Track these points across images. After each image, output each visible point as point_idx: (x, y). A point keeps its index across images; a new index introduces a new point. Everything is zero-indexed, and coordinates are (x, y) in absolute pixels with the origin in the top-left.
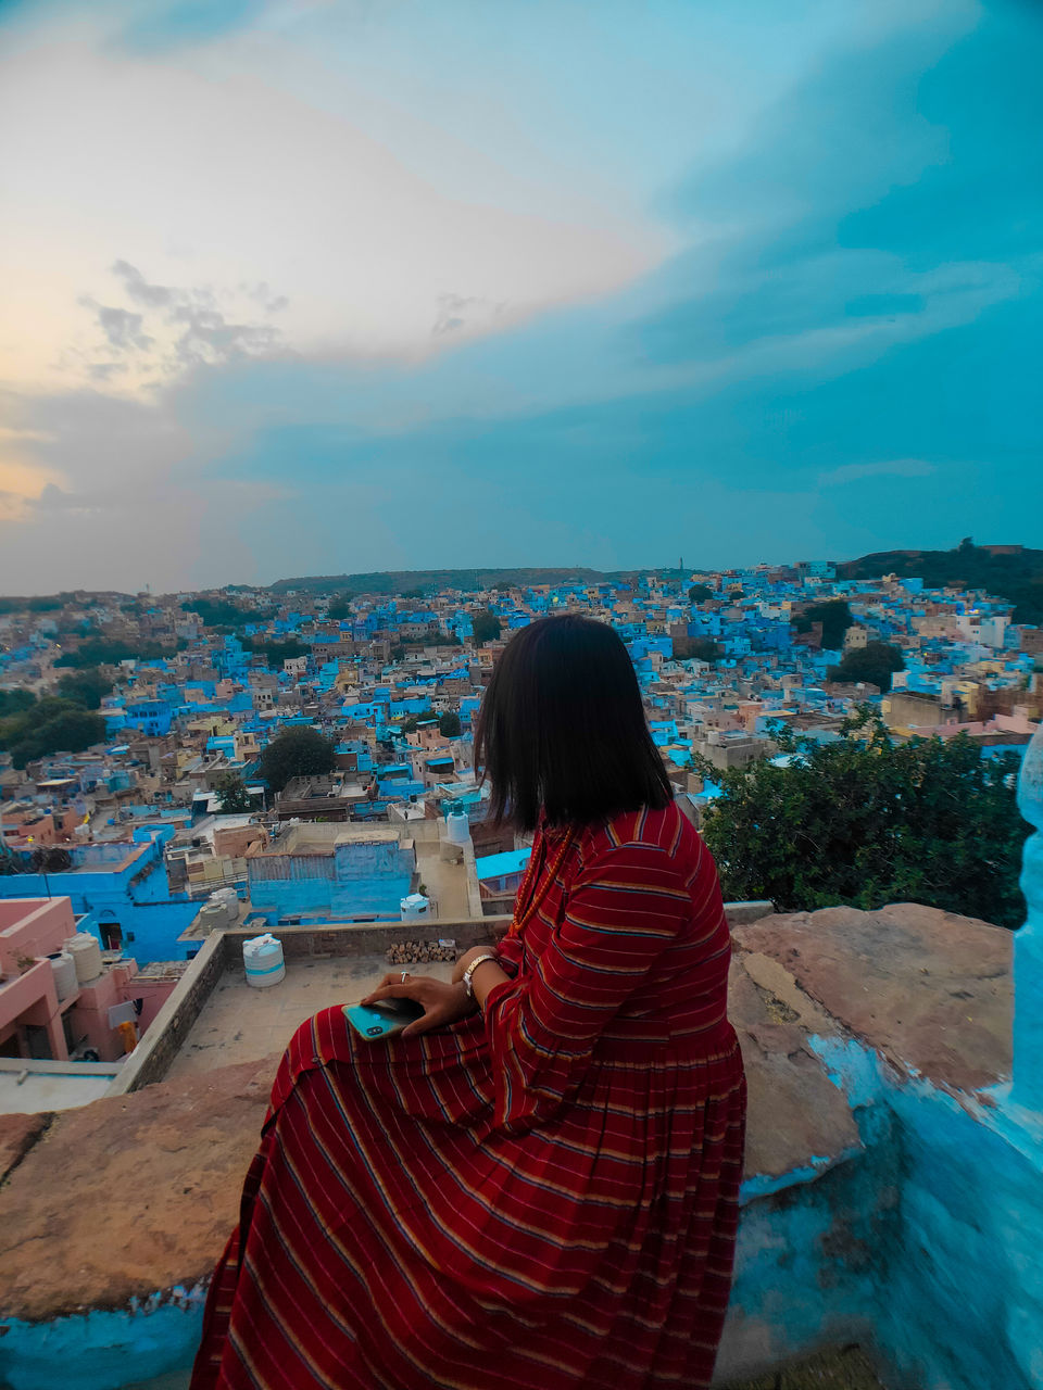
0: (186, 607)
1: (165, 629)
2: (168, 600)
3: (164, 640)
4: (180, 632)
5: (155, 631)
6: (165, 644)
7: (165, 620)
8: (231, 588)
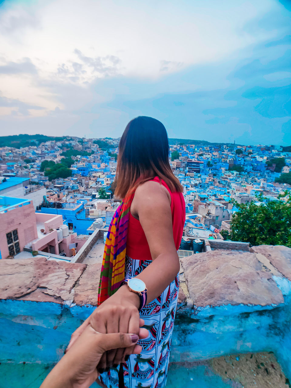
0: (95, 142)
1: (89, 148)
2: (90, 140)
3: (88, 151)
4: (92, 149)
5: (86, 148)
6: (88, 152)
7: (89, 145)
8: (107, 138)
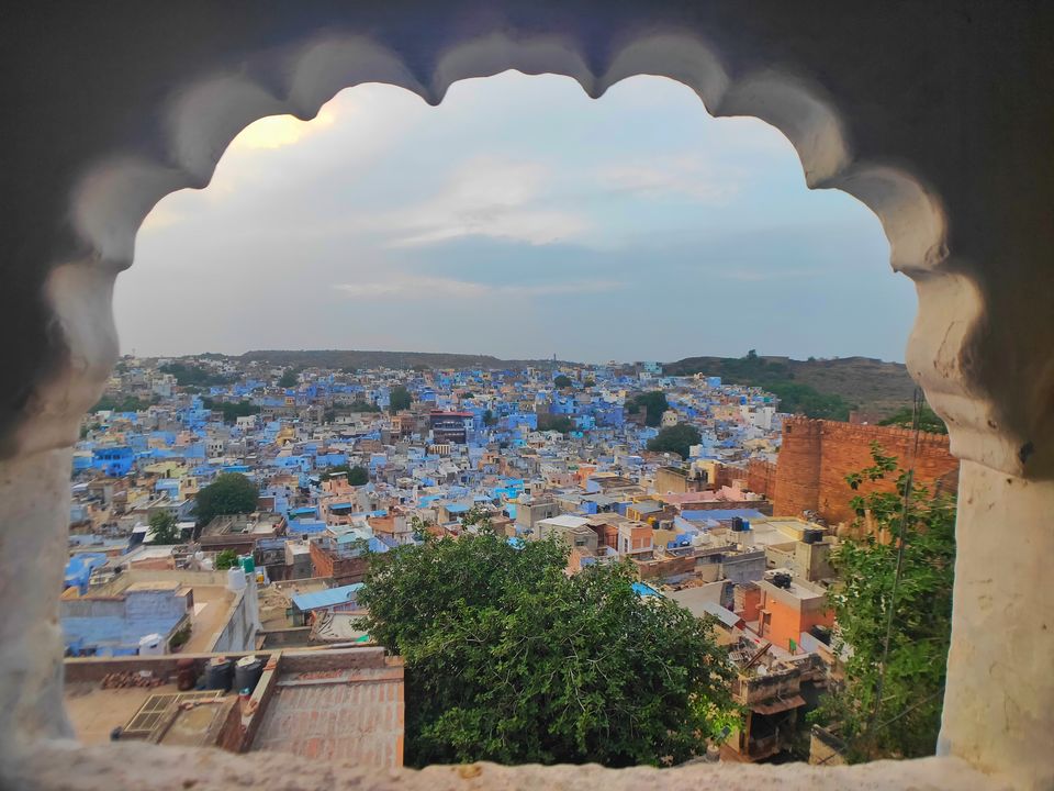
0: (164, 369)
1: (144, 386)
2: (150, 362)
3: (141, 394)
4: (156, 389)
5: (134, 387)
6: (142, 398)
7: (145, 379)
8: (208, 355)
